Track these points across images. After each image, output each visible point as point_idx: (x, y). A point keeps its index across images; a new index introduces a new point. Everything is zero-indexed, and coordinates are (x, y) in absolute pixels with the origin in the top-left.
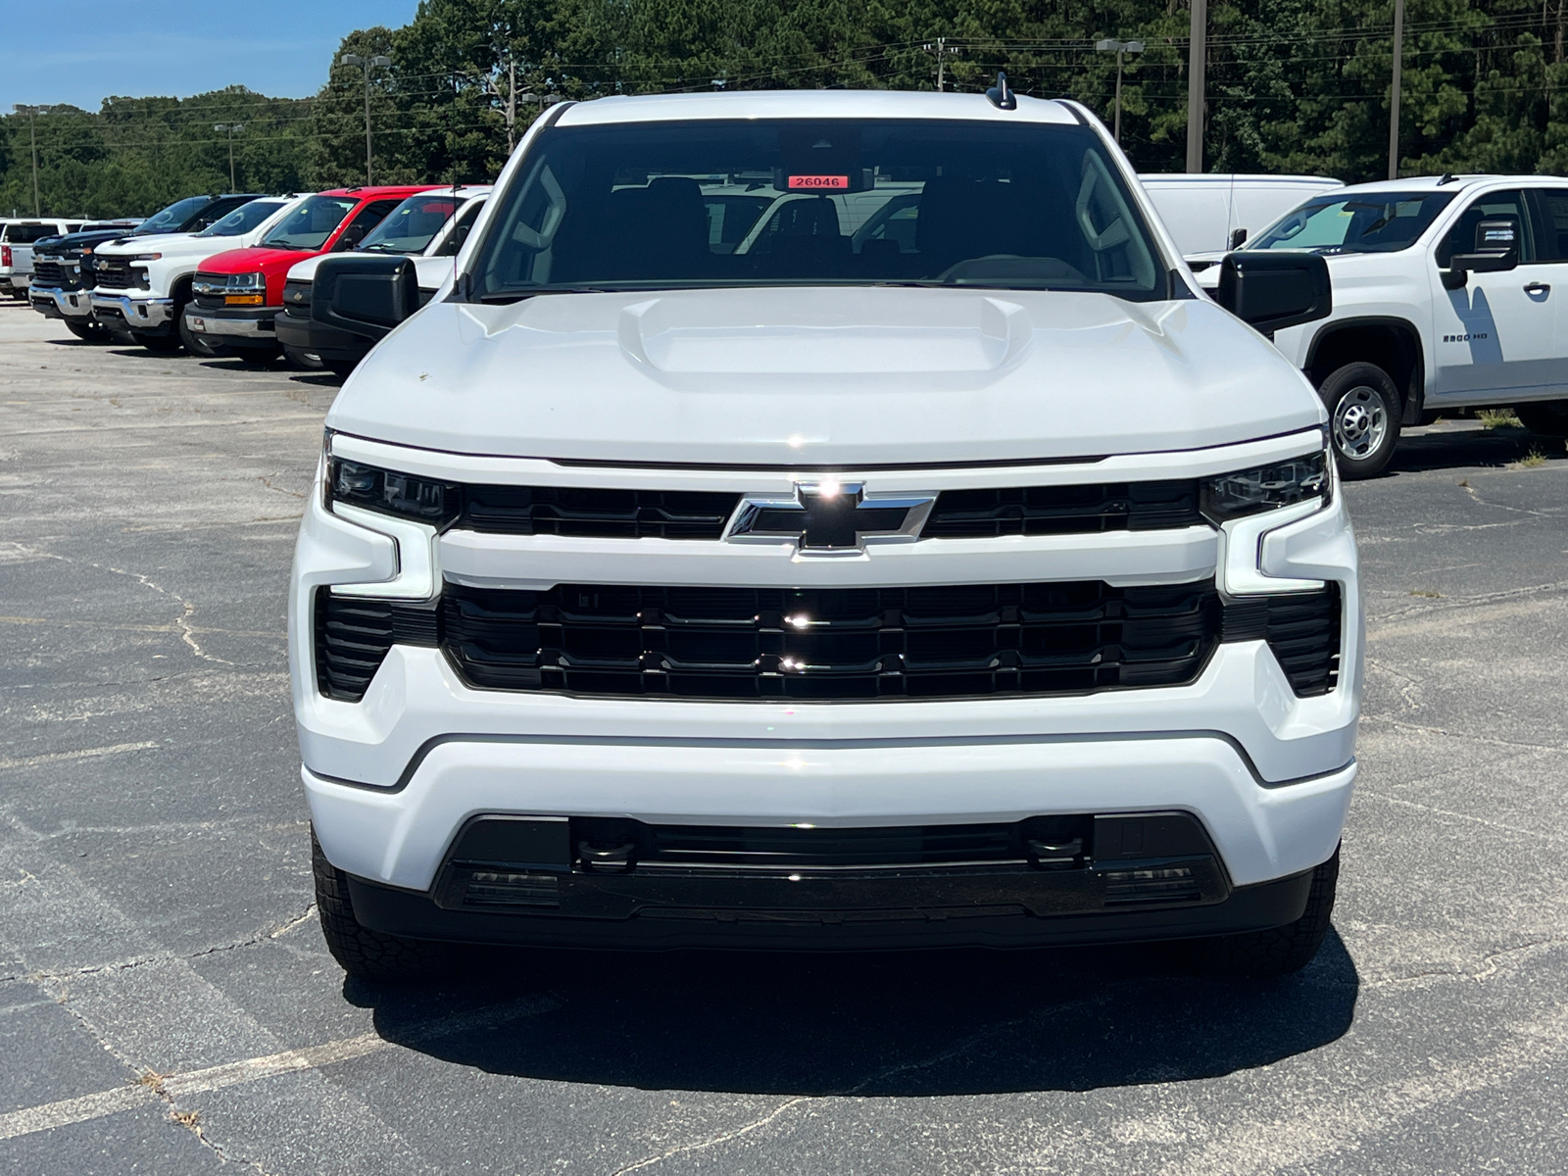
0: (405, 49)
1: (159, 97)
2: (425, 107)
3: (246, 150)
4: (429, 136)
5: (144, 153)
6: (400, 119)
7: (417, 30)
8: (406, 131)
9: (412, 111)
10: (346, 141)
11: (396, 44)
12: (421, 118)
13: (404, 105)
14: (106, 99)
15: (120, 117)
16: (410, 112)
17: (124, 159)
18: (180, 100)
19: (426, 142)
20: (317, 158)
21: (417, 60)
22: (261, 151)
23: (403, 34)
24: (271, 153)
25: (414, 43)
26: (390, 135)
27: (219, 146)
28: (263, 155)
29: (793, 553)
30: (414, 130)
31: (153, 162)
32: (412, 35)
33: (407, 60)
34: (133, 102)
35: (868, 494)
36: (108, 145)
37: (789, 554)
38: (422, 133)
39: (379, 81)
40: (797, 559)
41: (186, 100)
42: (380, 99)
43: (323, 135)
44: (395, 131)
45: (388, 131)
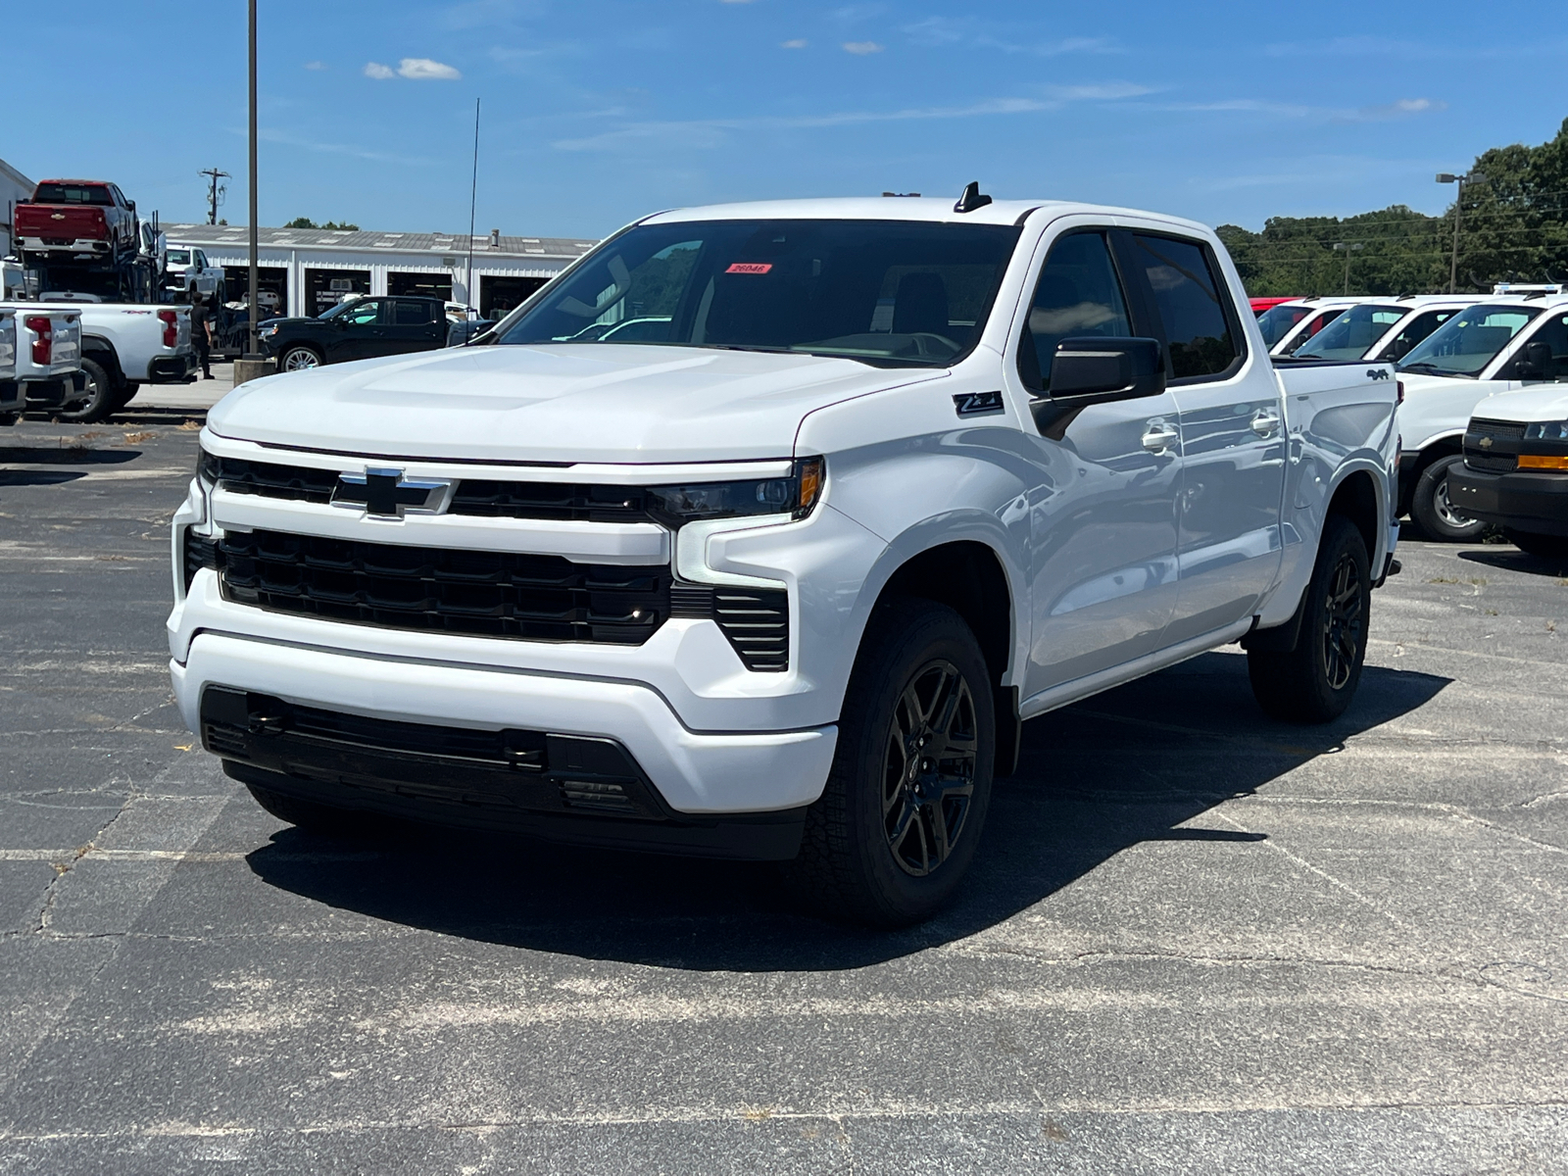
0: (1541, 166)
1: (1319, 217)
2: (1555, 225)
3: (1395, 267)
4: (1557, 255)
5: (1295, 270)
6: (1527, 236)
7: (1556, 147)
8: (1531, 249)
9: (1541, 229)
10: (1468, 258)
11: (1532, 161)
12: (1550, 236)
13: (1532, 223)
14: (1270, 220)
15: (1280, 236)
16: (1539, 230)
17: (1274, 277)
18: (1340, 220)
19: (1554, 261)
20: (1437, 276)
21: (1553, 177)
22: (1411, 269)
23: (1538, 152)
24: (1419, 271)
25: (1551, 161)
26: (1515, 253)
27: (1367, 264)
28: (1411, 273)
29: (363, 517)
30: (1541, 248)
31: (1302, 279)
32: (1550, 151)
33: (1542, 177)
34: (1294, 221)
35: (409, 477)
36: (1262, 262)
37: (360, 516)
38: (1549, 250)
39: (1512, 198)
40: (366, 520)
41: (1346, 220)
42: (1509, 217)
43: (1447, 253)
44: (1520, 249)
45: (1513, 250)
